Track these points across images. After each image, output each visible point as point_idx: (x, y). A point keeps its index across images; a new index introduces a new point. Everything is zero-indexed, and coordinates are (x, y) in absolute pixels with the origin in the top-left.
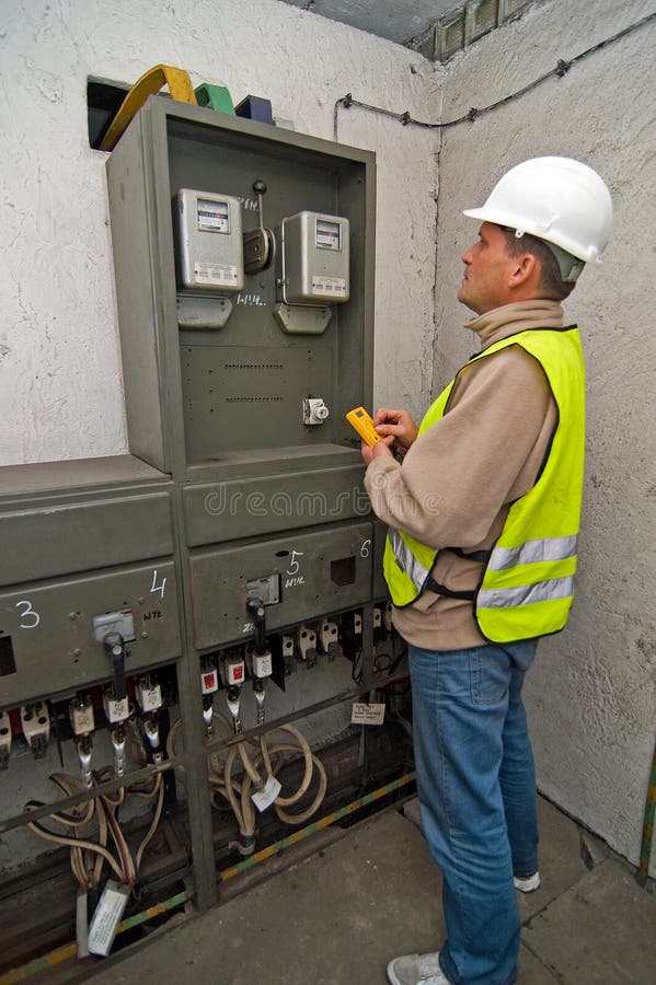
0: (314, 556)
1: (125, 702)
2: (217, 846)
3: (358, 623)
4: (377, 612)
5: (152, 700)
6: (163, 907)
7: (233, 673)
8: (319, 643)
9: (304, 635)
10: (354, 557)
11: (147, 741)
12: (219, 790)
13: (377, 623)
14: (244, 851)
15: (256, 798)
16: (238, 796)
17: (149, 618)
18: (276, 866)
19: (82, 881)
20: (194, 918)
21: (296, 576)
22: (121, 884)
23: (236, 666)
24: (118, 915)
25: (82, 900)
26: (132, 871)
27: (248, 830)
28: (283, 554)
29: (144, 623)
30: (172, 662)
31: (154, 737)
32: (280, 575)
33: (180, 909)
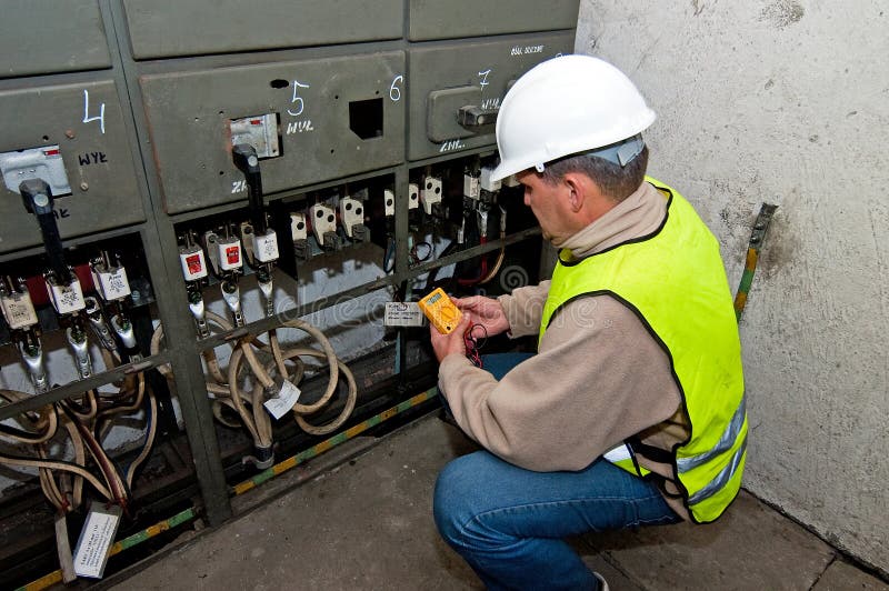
0: (324, 91)
1: (76, 286)
2: (226, 462)
3: (390, 203)
4: (413, 189)
5: (115, 285)
6: (166, 524)
7: (226, 255)
8: (340, 224)
9: (320, 214)
10: (380, 101)
11: (119, 341)
12: (226, 402)
13: (413, 204)
14: (261, 465)
15: (269, 404)
16: (249, 407)
17: (88, 163)
18: (300, 478)
19: (58, 504)
20: (205, 534)
21: (301, 119)
22: (108, 505)
23: (230, 246)
24: (109, 536)
25: (61, 526)
26: (121, 491)
27: (265, 443)
28: (280, 84)
29: (81, 170)
30: (134, 229)
31: (128, 336)
32: (278, 116)
33: (187, 526)
